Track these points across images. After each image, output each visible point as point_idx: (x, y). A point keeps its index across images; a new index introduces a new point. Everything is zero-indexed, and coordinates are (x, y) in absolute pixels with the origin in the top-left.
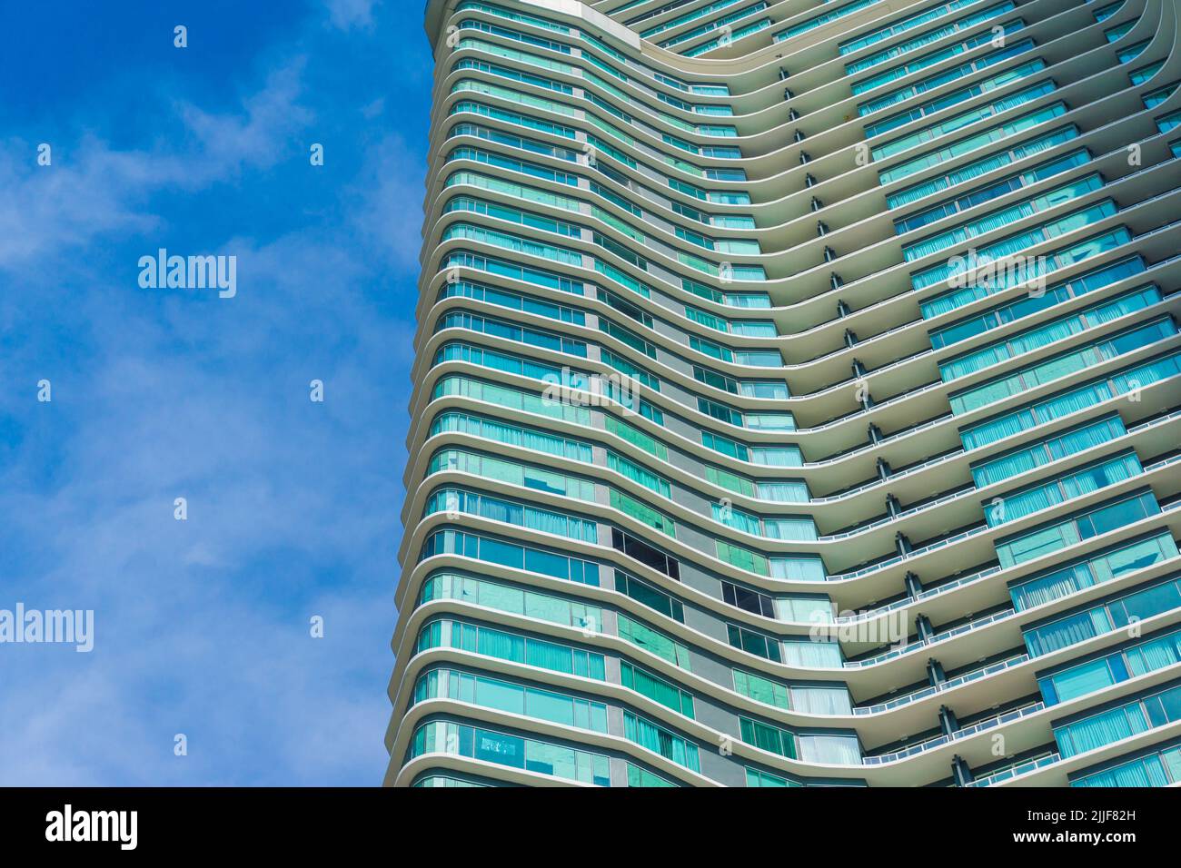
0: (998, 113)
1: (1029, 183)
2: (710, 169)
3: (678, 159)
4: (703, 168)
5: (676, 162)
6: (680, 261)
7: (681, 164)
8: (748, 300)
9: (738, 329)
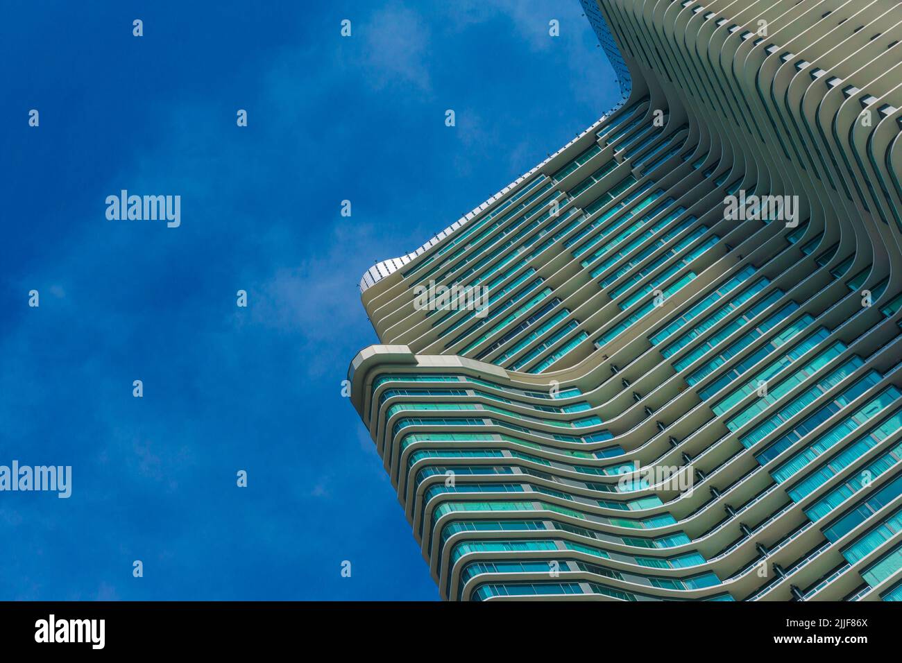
0: (794, 359)
1: (843, 405)
2: (597, 451)
3: (573, 450)
4: (591, 452)
5: (572, 453)
6: (613, 525)
7: (575, 453)
8: (672, 540)
9: (676, 563)
